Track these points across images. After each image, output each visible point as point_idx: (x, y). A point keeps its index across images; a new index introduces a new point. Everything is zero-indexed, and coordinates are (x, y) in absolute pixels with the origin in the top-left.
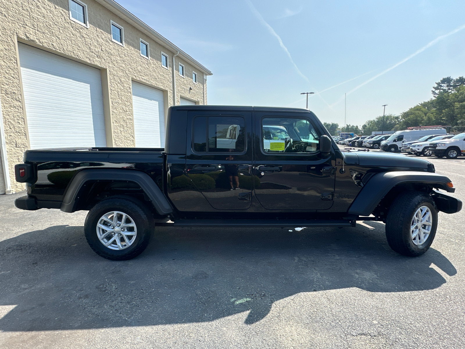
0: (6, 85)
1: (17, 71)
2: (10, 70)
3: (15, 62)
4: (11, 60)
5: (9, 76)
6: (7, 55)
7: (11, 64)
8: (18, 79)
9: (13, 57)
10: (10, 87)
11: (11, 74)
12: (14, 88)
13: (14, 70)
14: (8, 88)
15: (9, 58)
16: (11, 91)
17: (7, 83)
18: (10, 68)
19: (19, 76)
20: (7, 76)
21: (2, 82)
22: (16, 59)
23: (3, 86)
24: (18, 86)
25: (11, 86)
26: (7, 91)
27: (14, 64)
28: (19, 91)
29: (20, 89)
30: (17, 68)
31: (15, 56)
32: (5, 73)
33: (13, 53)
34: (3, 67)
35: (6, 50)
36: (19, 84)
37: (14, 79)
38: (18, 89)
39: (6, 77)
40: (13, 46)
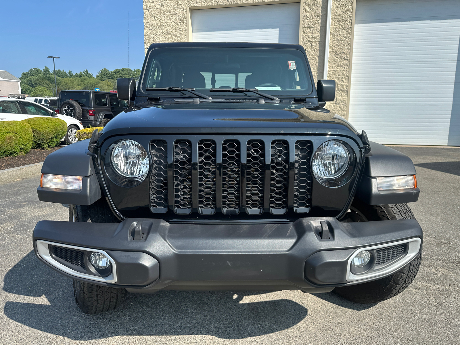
0: (337, 46)
1: (351, 30)
2: (344, 31)
3: (351, 21)
4: (346, 21)
5: (341, 37)
6: (343, 17)
7: (346, 24)
8: (350, 37)
9: (349, 17)
10: (340, 47)
11: (344, 35)
12: (344, 48)
13: (348, 29)
14: (339, 49)
15: (345, 20)
16: (341, 51)
17: (339, 44)
18: (344, 30)
19: (351, 35)
20: (340, 37)
21: (334, 44)
22: (351, 18)
23: (334, 48)
24: (349, 45)
25: (342, 46)
26: (337, 51)
27: (349, 24)
28: (348, 49)
29: (349, 47)
30: (350, 28)
31: (352, 16)
32: (339, 35)
33: (350, 13)
34: (338, 30)
35: (344, 12)
36: (350, 42)
37: (346, 39)
38: (348, 48)
39: (338, 39)
40: (352, 6)
